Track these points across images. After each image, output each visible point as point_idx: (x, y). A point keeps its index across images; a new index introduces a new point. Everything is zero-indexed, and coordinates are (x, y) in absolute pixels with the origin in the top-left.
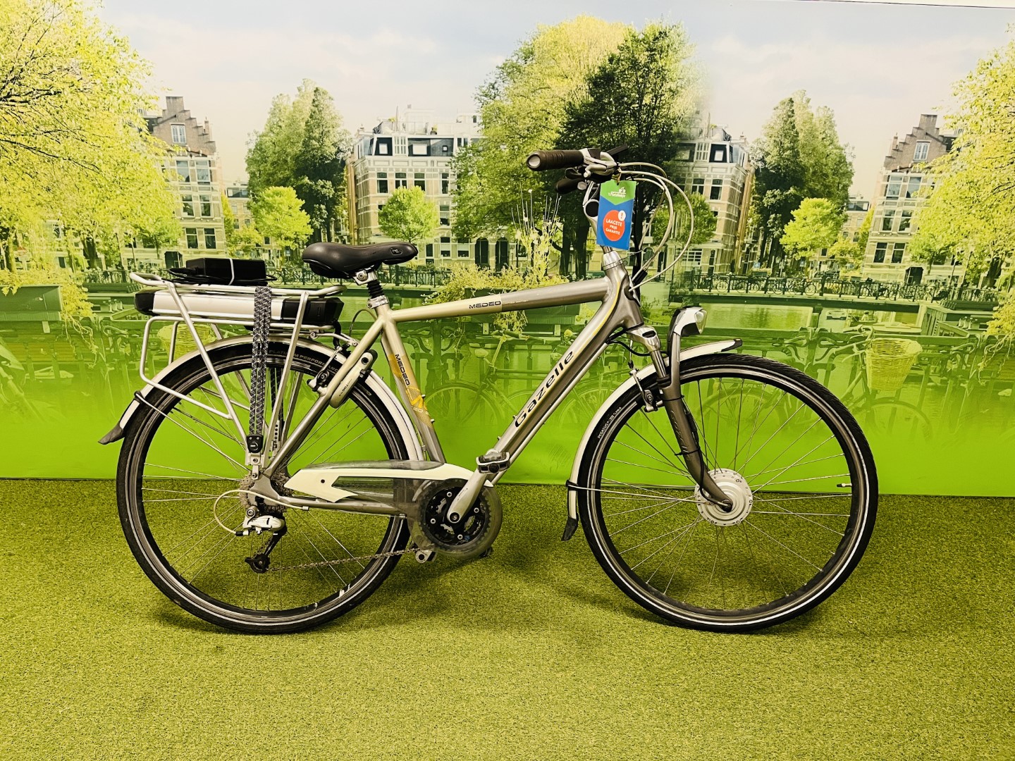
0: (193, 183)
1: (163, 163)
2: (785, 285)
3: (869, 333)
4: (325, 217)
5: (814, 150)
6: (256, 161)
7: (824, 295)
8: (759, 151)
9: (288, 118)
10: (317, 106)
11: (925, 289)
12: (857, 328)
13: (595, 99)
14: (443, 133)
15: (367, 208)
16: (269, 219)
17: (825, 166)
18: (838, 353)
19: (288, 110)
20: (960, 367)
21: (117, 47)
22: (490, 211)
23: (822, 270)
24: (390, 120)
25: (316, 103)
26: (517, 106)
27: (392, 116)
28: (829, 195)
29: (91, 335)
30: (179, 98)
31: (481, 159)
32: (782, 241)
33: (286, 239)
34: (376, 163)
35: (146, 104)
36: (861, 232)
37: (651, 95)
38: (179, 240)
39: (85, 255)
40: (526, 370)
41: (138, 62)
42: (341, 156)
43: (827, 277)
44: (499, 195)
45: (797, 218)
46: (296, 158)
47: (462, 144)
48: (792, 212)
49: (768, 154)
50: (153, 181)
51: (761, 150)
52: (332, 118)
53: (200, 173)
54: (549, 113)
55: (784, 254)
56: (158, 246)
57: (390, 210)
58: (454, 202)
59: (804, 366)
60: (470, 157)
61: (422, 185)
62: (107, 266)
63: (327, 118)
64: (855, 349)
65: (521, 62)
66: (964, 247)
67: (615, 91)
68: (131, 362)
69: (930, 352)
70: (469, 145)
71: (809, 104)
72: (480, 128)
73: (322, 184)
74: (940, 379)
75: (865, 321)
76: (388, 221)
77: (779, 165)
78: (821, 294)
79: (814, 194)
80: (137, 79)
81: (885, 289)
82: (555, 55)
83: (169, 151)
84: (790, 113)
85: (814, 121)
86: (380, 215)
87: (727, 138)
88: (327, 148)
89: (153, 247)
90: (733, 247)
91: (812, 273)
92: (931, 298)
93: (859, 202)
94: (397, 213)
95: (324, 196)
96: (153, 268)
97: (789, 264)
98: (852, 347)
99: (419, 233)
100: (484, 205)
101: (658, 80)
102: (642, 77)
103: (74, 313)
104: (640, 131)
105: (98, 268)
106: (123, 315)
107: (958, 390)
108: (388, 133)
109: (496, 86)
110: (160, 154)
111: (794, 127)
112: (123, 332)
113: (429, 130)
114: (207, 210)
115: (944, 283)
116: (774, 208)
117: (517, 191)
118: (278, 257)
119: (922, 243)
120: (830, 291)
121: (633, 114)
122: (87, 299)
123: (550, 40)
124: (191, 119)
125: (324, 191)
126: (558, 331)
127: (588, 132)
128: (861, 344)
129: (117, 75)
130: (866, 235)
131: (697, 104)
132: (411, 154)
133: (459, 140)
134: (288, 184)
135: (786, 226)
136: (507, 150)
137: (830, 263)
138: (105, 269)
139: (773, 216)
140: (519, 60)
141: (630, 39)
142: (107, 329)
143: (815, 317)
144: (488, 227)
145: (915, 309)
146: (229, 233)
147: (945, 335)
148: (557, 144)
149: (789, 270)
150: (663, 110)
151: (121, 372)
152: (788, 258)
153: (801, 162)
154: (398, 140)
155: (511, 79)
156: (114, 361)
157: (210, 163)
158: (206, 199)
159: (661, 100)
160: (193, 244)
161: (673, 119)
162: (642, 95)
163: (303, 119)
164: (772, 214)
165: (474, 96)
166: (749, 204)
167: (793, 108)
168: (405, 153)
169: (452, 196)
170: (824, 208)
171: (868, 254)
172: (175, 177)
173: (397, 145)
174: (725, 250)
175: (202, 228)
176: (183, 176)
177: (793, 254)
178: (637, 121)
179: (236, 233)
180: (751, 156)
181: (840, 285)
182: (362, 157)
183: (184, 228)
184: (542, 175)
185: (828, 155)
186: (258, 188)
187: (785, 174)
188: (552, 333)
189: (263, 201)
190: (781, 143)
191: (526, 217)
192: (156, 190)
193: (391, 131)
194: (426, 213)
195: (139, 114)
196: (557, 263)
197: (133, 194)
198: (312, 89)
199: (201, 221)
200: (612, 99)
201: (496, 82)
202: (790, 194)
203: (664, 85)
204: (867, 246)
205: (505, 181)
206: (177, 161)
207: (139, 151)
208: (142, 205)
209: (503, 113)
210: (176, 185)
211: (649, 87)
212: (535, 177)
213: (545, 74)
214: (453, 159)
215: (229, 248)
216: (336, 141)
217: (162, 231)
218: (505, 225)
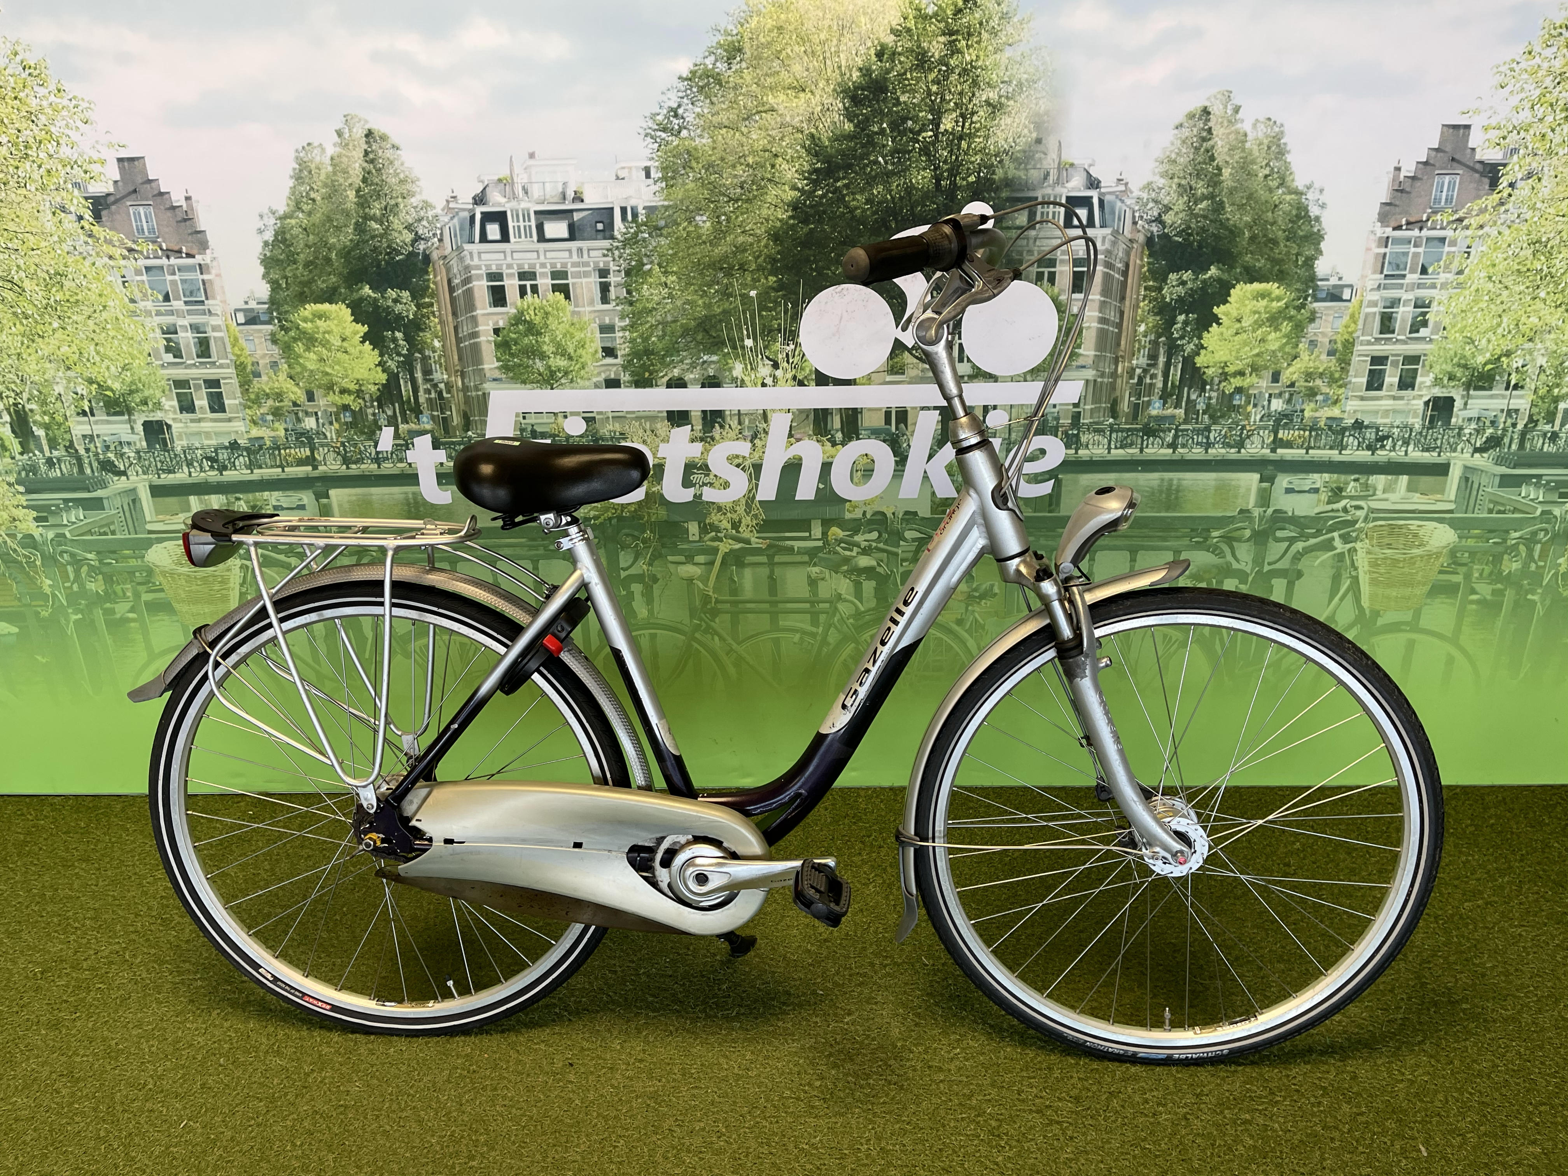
0: (178, 304)
1: (124, 272)
2: (1208, 438)
3: (1361, 514)
4: (405, 352)
5: (1249, 198)
6: (278, 262)
7: (1279, 451)
8: (1151, 205)
9: (325, 185)
10: (372, 161)
11: (1459, 435)
12: (1339, 506)
13: (856, 126)
14: (594, 199)
15: (475, 335)
16: (310, 360)
17: (1272, 224)
18: (1307, 551)
19: (323, 171)
20: (1526, 565)
21: (29, 78)
22: (686, 332)
23: (1273, 408)
24: (500, 180)
25: (371, 156)
26: (720, 146)
27: (504, 173)
28: (1281, 277)
29: (38, 563)
30: (138, 159)
31: (663, 241)
32: (1200, 361)
33: (343, 391)
34: (483, 256)
35: (86, 172)
36: (1339, 339)
37: (954, 115)
38: (163, 400)
39: (13, 431)
40: (768, 598)
41: (65, 102)
42: (422, 246)
43: (1283, 420)
44: (700, 302)
45: (1224, 320)
46: (346, 253)
47: (630, 218)
48: (1216, 310)
49: (1168, 209)
50: (110, 303)
51: (1156, 202)
52: (401, 181)
53: (186, 287)
54: (776, 156)
55: (1205, 383)
56: (130, 411)
57: (513, 336)
58: (622, 318)
59: (1248, 575)
60: (644, 240)
61: (564, 290)
62: (51, 448)
63: (393, 181)
64: (1338, 543)
65: (721, 66)
66: (1528, 357)
67: (890, 110)
68: (108, 605)
69: (1471, 542)
70: (642, 218)
71: (1239, 116)
72: (656, 188)
73: (394, 295)
74: (1491, 587)
75: (1353, 493)
76: (512, 355)
77: (1190, 228)
78: (1273, 451)
79: (1252, 276)
80: (67, 131)
81: (1387, 437)
82: (780, 52)
83: (130, 250)
84: (1204, 134)
85: (1248, 145)
86: (498, 346)
87: (1093, 183)
88: (396, 235)
89: (121, 413)
90: (1114, 375)
91: (1256, 415)
92: (1471, 450)
93: (1335, 286)
94: (526, 341)
95: (399, 317)
96: (126, 450)
97: (1213, 401)
98: (1333, 539)
99: (566, 373)
100: (675, 321)
101: (966, 86)
102: (937, 82)
103: (8, 528)
104: (938, 179)
105: (37, 452)
106: (86, 529)
108: (499, 204)
109: (680, 111)
110: (117, 256)
111: (1212, 158)
112: (89, 556)
113: (570, 194)
114: (204, 348)
115: (1493, 423)
116: (1183, 304)
117: (730, 295)
118: (331, 423)
119: (1452, 353)
120: (1289, 445)
121: (925, 150)
122: (25, 504)
123: (770, 23)
124: (161, 194)
125: (398, 308)
126: (817, 531)
127: (846, 186)
128: (1348, 533)
129: (34, 127)
130: (1349, 345)
131: (1038, 126)
132: (542, 238)
133: (624, 210)
134: (336, 298)
135: (1205, 334)
136: (708, 224)
137: (1287, 395)
138: (48, 454)
139: (1181, 318)
140: (718, 64)
141: (911, 14)
142: (62, 552)
143: (1265, 490)
144: (685, 358)
145: (1442, 470)
146: (245, 385)
147: (1499, 512)
148: (795, 209)
149: (1215, 411)
150: (977, 140)
151: (92, 621)
152: (1211, 390)
153: (1228, 219)
154: (518, 216)
155: (706, 98)
156: (80, 604)
157: (201, 269)
158: (202, 330)
159: (972, 123)
160: (187, 406)
161: (996, 156)
162: (938, 114)
163: (351, 185)
164: (1180, 314)
165: (643, 133)
166: (1137, 299)
167: (1210, 124)
168: (531, 236)
169: (619, 308)
170: (1273, 300)
171: (1355, 377)
172: (145, 295)
173: (516, 224)
174: (1099, 380)
175: (199, 379)
176: (159, 292)
177: (1220, 382)
178: (931, 161)
179: (257, 385)
180: (1137, 215)
181: (1307, 433)
182: (458, 247)
183: (169, 380)
184: (773, 265)
185: (1276, 206)
186: (286, 308)
187: (1199, 242)
188: (807, 534)
189: (298, 328)
190: (1191, 188)
191: (749, 338)
192: (117, 319)
193: (503, 200)
194: (577, 338)
195: (76, 191)
196: (808, 416)
197: (79, 326)
198: (359, 132)
199: (197, 367)
200: (885, 125)
201: (679, 106)
202: (1210, 278)
203: (977, 94)
204: (1352, 363)
205: (708, 278)
206: (146, 268)
207: (81, 253)
208: (97, 344)
209: (697, 160)
210: (149, 308)
211: (950, 100)
212: (760, 268)
213: (764, 87)
214: (615, 244)
215: (248, 411)
216: (410, 221)
217: (134, 387)
218: (713, 353)
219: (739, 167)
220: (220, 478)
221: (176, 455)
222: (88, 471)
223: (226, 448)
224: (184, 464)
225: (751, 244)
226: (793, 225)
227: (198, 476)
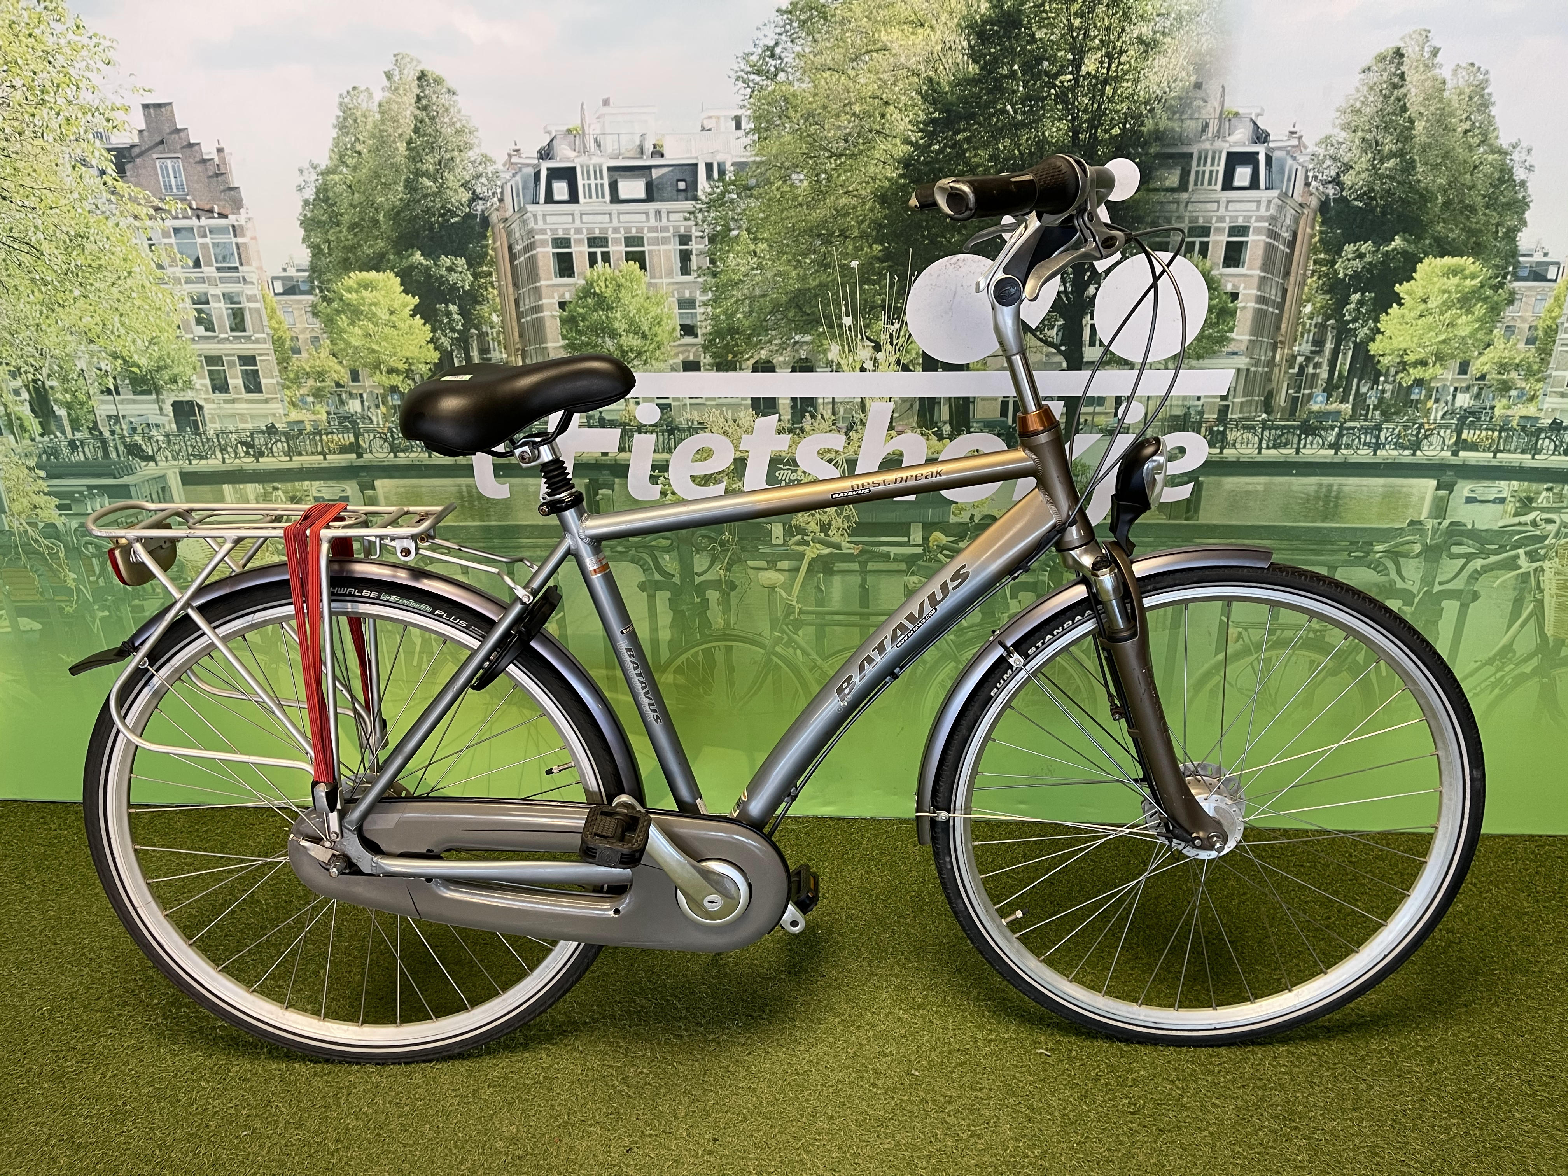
0: (209, 271)
1: (150, 233)
2: (1378, 437)
3: (1552, 529)
4: (459, 327)
5: (1446, 156)
6: (319, 223)
7: (1461, 454)
8: (1328, 162)
9: (373, 136)
10: (425, 108)
12: (1528, 518)
13: (981, 69)
14: (675, 154)
15: (537, 309)
16: (355, 335)
17: (1470, 189)
18: (1486, 569)
19: (370, 119)
21: (44, 13)
22: (776, 307)
23: (1458, 404)
24: (569, 131)
25: (424, 102)
26: (822, 92)
27: (574, 122)
28: (1477, 250)
29: (62, 555)
30: (165, 105)
31: (753, 202)
32: (1374, 348)
33: (391, 371)
34: (549, 219)
35: (108, 120)
36: (1541, 324)
37: (1099, 55)
38: (194, 377)
39: (33, 411)
40: (859, 610)
41: (86, 41)
42: (480, 207)
43: (1469, 418)
44: (794, 274)
45: (1407, 300)
46: (395, 215)
47: (716, 175)
48: (1397, 288)
49: (1348, 167)
50: (136, 269)
51: (1334, 159)
52: (457, 132)
53: (218, 251)
54: (887, 103)
55: (1378, 374)
56: (158, 390)
57: (581, 310)
58: (704, 291)
59: (1414, 596)
60: (732, 201)
61: (639, 259)
62: (73, 430)
63: (448, 131)
64: (1523, 561)
67: (1023, 49)
70: (729, 176)
71: (1436, 61)
72: (748, 141)
73: (449, 263)
75: (1545, 504)
76: (580, 333)
77: (1373, 190)
78: (1455, 454)
79: (1443, 249)
80: (88, 74)
83: (157, 209)
84: (1396, 80)
85: (1446, 94)
86: (563, 321)
87: (1261, 137)
88: (452, 193)
89: (149, 392)
90: (1271, 363)
91: (1437, 411)
93: (1539, 263)
94: (595, 316)
95: (454, 288)
96: (154, 432)
97: (1387, 395)
98: (1518, 556)
99: (640, 354)
100: (764, 296)
101: (1115, 20)
102: (1080, 15)
103: (29, 516)
104: (1076, 132)
105: (58, 434)
108: (568, 159)
109: (778, 50)
110: (143, 216)
111: (1404, 109)
113: (649, 148)
114: (238, 321)
116: (1359, 282)
117: (828, 266)
118: (377, 406)
120: (1473, 447)
121: (1062, 97)
122: (46, 490)
124: (191, 145)
125: (453, 277)
126: (917, 536)
127: (968, 140)
128: (1536, 551)
129: (51, 69)
131: (1199, 67)
132: (615, 199)
133: (709, 166)
134: (384, 266)
135: (1383, 317)
136: (806, 183)
137: (1475, 390)
138: (70, 436)
139: (1356, 297)
142: (87, 543)
143: (1441, 499)
144: (774, 338)
146: (283, 362)
148: (907, 166)
149: (1389, 406)
150: (1125, 84)
152: (1385, 382)
153: (1419, 181)
154: (588, 172)
155: (807, 34)
156: (107, 600)
157: (234, 231)
158: (236, 299)
159: (1120, 64)
160: (220, 386)
161: (1146, 103)
162: (1080, 54)
163: (401, 135)
164: (1355, 292)
165: (734, 75)
166: (1305, 274)
167: (1403, 68)
168: (603, 197)
169: (699, 280)
170: (1466, 278)
171: (1557, 369)
172: (174, 260)
173: (586, 182)
174: (1253, 369)
175: (233, 355)
176: (189, 256)
177: (1397, 373)
178: (1069, 110)
179: (297, 362)
180: (1311, 174)
181: (1496, 433)
182: (520, 209)
183: (200, 355)
184: (878, 231)
185: (1476, 167)
186: (328, 276)
187: (1383, 207)
188: (906, 539)
189: (341, 300)
190: (1377, 144)
191: (847, 315)
192: (143, 286)
193: (572, 154)
194: (653, 314)
195: (97, 141)
196: (911, 406)
197: (102, 295)
198: (411, 75)
199: (231, 342)
200: (1016, 67)
201: (777, 44)
202: (1395, 249)
203: (1128, 29)
204: (1554, 353)
205: (804, 246)
206: (174, 229)
207: (103, 212)
208: (121, 315)
209: (795, 108)
210: (178, 275)
211: (1095, 37)
212: (863, 235)
213: (876, 21)
214: (698, 206)
215: (287, 392)
216: (467, 178)
217: (162, 363)
218: (807, 332)
219: (843, 117)
220: (255, 466)
221: (208, 439)
222: (114, 455)
223: (263, 432)
224: (217, 450)
225: (855, 207)
226: (904, 185)
227: (232, 463)
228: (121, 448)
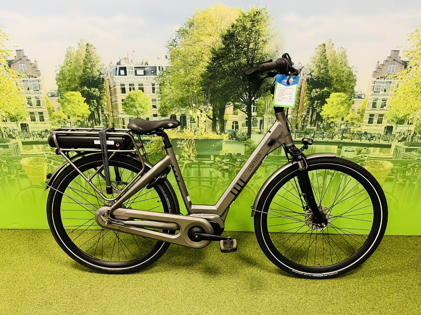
0: (31, 91)
1: (17, 81)
2: (323, 135)
3: (366, 158)
4: (96, 105)
5: (336, 69)
6: (60, 79)
8: (308, 70)
9: (75, 58)
10: (88, 52)
11: (394, 137)
12: (360, 156)
13: (225, 46)
14: (151, 64)
15: (116, 101)
16: (69, 107)
17: (342, 77)
19: (74, 54)
20: (412, 174)
22: (176, 101)
23: (342, 128)
24: (125, 58)
25: (88, 51)
26: (187, 51)
27: (126, 56)
28: (344, 91)
30: (22, 50)
31: (170, 76)
32: (321, 114)
33: (78, 116)
34: (119, 79)
35: (7, 54)
36: (361, 109)
37: (253, 44)
38: (26, 118)
40: (198, 177)
41: (2, 34)
42: (102, 76)
43: (345, 131)
44: (181, 93)
45: (328, 103)
46: (80, 78)
47: (161, 69)
48: (326, 100)
49: (313, 71)
50: (13, 90)
51: (309, 69)
52: (96, 58)
53: (34, 86)
54: (203, 53)
55: (322, 120)
56: (17, 121)
57: (127, 102)
58: (158, 97)
60: (165, 76)
61: (142, 89)
63: (94, 58)
65: (188, 28)
66: (414, 115)
67: (235, 42)
68: (9, 175)
69: (397, 167)
70: (164, 70)
71: (333, 46)
72: (169, 61)
73: (94, 90)
74: (403, 180)
75: (364, 152)
76: (127, 107)
77: (319, 77)
78: (342, 139)
79: (336, 91)
80: (2, 42)
81: (374, 137)
82: (204, 25)
83: (19, 76)
84: (324, 51)
85: (336, 54)
86: (123, 104)
88: (95, 73)
89: (15, 121)
90: (297, 117)
91: (337, 129)
92: (397, 141)
93: (359, 94)
94: (131, 103)
95: (95, 96)
96: (15, 131)
97: (325, 125)
99: (142, 112)
100: (173, 99)
101: (257, 36)
102: (248, 34)
104: (248, 61)
106: (4, 153)
107: (411, 185)
108: (124, 65)
109: (176, 40)
110: (15, 77)
111: (326, 58)
112: (4, 161)
113: (144, 63)
114: (39, 103)
115: (404, 134)
116: (318, 98)
117: (189, 92)
118: (75, 125)
119: (393, 114)
120: (346, 138)
121: (245, 53)
123: (202, 17)
124: (28, 60)
125: (95, 93)
126: (212, 158)
127: (223, 62)
128: (362, 163)
130: (363, 111)
131: (277, 47)
132: (136, 75)
133: (159, 67)
134: (77, 90)
135: (323, 106)
136: (183, 72)
137: (346, 124)
139: (316, 102)
140: (187, 28)
141: (242, 16)
143: (339, 150)
144: (176, 109)
145: (389, 146)
146: (50, 114)
147: (405, 159)
148: (208, 68)
149: (325, 128)
150: (259, 51)
151: (4, 180)
152: (324, 122)
153: (330, 75)
154: (129, 68)
155: (183, 37)
156: (1, 175)
157: (38, 81)
158: (38, 98)
159: (258, 46)
160: (33, 120)
161: (265, 55)
162: (249, 43)
163: (82, 59)
164: (316, 100)
165: (165, 46)
166: (304, 96)
167: (325, 48)
168: (133, 74)
169: (157, 94)
170: (342, 98)
171: (365, 120)
172: (22, 88)
173: (129, 70)
174: (293, 118)
175: (37, 112)
176: (26, 87)
177: (327, 120)
178: (246, 56)
179: (53, 114)
180: (304, 73)
181: (351, 135)
182: (112, 77)
183: (28, 112)
184: (201, 84)
185: (343, 71)
186: (63, 92)
187: (322, 81)
188: (209, 159)
189: (66, 98)
190: (319, 66)
191: (194, 104)
192: (14, 95)
193: (125, 64)
194: (145, 103)
195: (4, 59)
196: (210, 126)
197: (4, 97)
198: (85, 44)
199: (36, 109)
200: (234, 46)
201: (176, 39)
202: (324, 91)
203: (260, 38)
204: (364, 116)
205: (183, 87)
206: (23, 80)
207: (5, 76)
208: (8, 102)
209: (180, 54)
210: (23, 92)
211: (252, 40)
212: (198, 84)
213: (200, 34)
214: (157, 77)
215: (51, 121)
216: (99, 69)
217: (18, 114)
218: (184, 108)
219: (192, 56)
220: (42, 140)
221: (29, 133)
222: (5, 137)
223: (44, 131)
224: (32, 136)
225: (195, 78)
226: (207, 73)
227: (36, 139)
228: (7, 135)
